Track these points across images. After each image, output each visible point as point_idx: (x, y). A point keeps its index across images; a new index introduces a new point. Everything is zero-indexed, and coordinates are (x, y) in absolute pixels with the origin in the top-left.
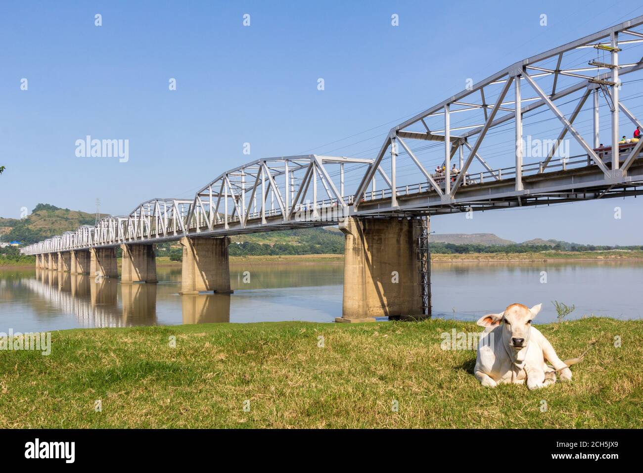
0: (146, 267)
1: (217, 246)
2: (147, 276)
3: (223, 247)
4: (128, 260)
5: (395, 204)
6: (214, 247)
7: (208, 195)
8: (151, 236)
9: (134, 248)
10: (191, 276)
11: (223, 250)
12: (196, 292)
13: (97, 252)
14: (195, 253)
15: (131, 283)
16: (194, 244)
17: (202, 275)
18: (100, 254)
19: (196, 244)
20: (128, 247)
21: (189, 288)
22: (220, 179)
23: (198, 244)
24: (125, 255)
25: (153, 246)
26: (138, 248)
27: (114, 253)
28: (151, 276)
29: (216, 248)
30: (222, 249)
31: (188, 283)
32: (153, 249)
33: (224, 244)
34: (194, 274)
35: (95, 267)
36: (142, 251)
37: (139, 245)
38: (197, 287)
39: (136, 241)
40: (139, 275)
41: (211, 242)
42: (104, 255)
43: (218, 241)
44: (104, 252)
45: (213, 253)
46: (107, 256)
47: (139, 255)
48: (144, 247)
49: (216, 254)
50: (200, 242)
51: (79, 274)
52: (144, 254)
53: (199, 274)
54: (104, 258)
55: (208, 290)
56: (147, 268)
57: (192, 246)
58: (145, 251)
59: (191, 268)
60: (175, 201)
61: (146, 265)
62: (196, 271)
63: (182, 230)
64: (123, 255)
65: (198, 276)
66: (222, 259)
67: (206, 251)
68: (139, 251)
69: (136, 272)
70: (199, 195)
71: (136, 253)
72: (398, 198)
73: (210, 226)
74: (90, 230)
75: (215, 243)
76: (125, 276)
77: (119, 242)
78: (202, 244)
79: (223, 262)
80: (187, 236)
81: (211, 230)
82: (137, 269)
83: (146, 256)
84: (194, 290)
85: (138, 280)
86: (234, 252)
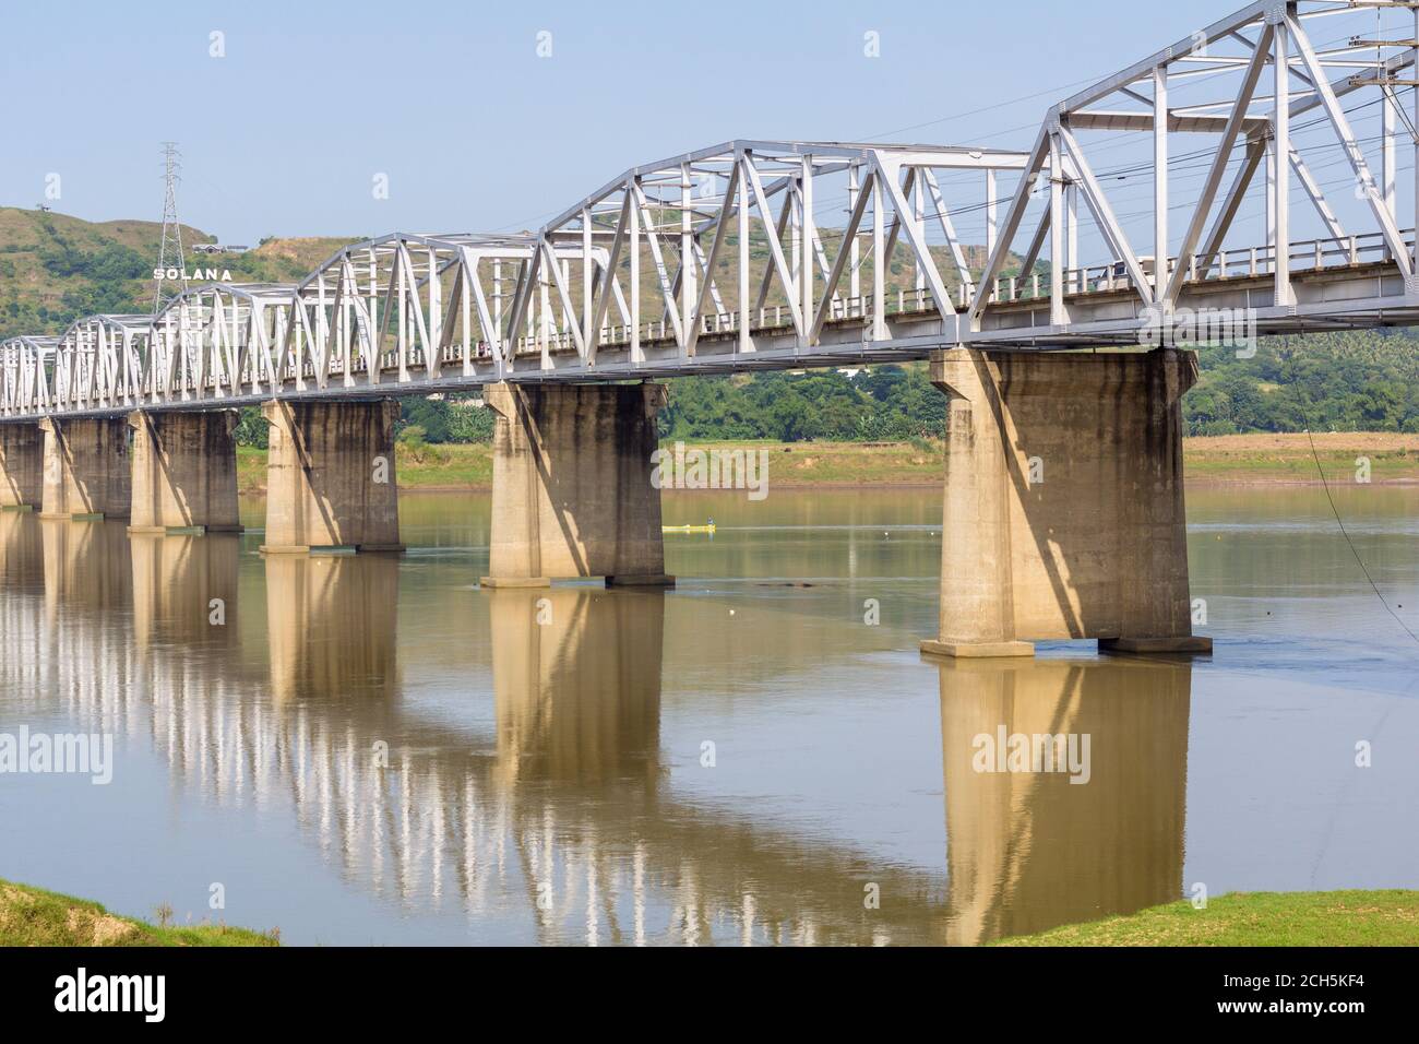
0: (610, 504)
1: (1125, 399)
2: (618, 551)
3: (1156, 402)
4: (522, 463)
6: (1109, 401)
7: (1147, 123)
9: (552, 401)
10: (991, 559)
11: (1156, 418)
12: (1017, 647)
13: (297, 421)
14: (1013, 436)
15: (535, 587)
16: (1006, 386)
17: (1047, 556)
18: (316, 430)
19: (1015, 388)
20: (526, 401)
21: (982, 623)
23: (1027, 389)
24: (507, 442)
25: (648, 396)
26: (571, 404)
27: (380, 424)
28: (637, 552)
29: (1118, 406)
30: (1149, 410)
31: (976, 598)
32: (650, 411)
33: (1163, 387)
34: (1005, 547)
36: (592, 418)
37: (571, 388)
38: (1018, 621)
40: (581, 547)
41: (1095, 376)
42: (331, 437)
43: (1131, 371)
44: (331, 425)
45: (1100, 435)
46: (344, 444)
47: (577, 439)
48: (602, 397)
49: (1117, 441)
50: (1035, 377)
51: (172, 531)
52: (599, 439)
53: (1031, 545)
54: (331, 455)
55: (1075, 634)
56: (619, 507)
57: (998, 396)
58: (609, 421)
59: (991, 513)
60: (880, 154)
61: (609, 493)
62: (1015, 535)
64: (499, 437)
65: (1025, 557)
66: (1151, 467)
67: (1065, 425)
68: (578, 418)
69: (565, 527)
70: (1065, 119)
71: (562, 429)
75: (1114, 379)
76: (507, 550)
78: (1050, 384)
79: (1158, 486)
82: (568, 516)
83: (609, 446)
84: (1009, 635)
85: (570, 569)
86: (844, 423)
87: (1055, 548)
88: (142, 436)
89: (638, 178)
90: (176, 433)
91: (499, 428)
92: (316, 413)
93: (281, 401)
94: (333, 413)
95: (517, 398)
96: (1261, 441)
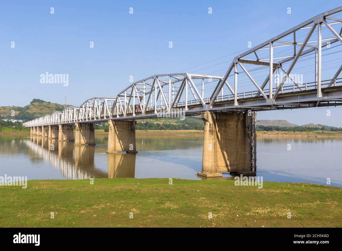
0: (89, 136)
1: (129, 126)
2: (90, 141)
3: (132, 126)
4: (79, 132)
5: (236, 104)
6: (127, 126)
7: (124, 96)
8: (92, 118)
9: (82, 125)
10: (113, 143)
11: (132, 128)
12: (116, 152)
13: (62, 126)
14: (116, 129)
15: (80, 145)
16: (115, 124)
17: (120, 142)
18: (64, 128)
19: (116, 124)
20: (79, 125)
21: (112, 149)
22: (131, 87)
23: (118, 124)
24: (77, 129)
25: (93, 124)
26: (85, 125)
27: (72, 127)
28: (92, 141)
29: (128, 127)
30: (132, 127)
31: (111, 147)
32: (93, 126)
33: (133, 125)
34: (115, 141)
35: (61, 135)
36: (87, 127)
37: (85, 123)
38: (116, 149)
39: (83, 121)
40: (85, 140)
41: (125, 123)
42: (66, 128)
43: (130, 123)
44: (66, 127)
45: (126, 129)
46: (68, 129)
47: (85, 129)
48: (88, 125)
49: (128, 130)
50: (119, 123)
51: (53, 138)
52: (88, 129)
53: (118, 141)
54: (66, 130)
55: (123, 151)
56: (90, 136)
57: (114, 125)
58: (89, 127)
59: (113, 138)
60: (105, 99)
61: (89, 135)
62: (116, 140)
63: (109, 116)
64: (76, 129)
65: (117, 142)
66: (132, 133)
67: (122, 128)
68: (85, 127)
69: (84, 138)
70: (119, 96)
71: (83, 128)
72: (238, 100)
73: (125, 114)
74: (59, 114)
75: (128, 124)
76: (77, 141)
77: (74, 121)
78: (120, 124)
79: (132, 135)
80: (111, 120)
81: (125, 116)
82: (84, 137)
83: (89, 130)
84: (115, 151)
85: (84, 143)
86: (140, 128)
87: (121, 141)
88: (50, 128)
89: (87, 101)
90: (54, 128)
91: (76, 128)
92: (65, 126)
93: (60, 124)
94: (66, 126)
95: (78, 125)
96: (186, 131)
